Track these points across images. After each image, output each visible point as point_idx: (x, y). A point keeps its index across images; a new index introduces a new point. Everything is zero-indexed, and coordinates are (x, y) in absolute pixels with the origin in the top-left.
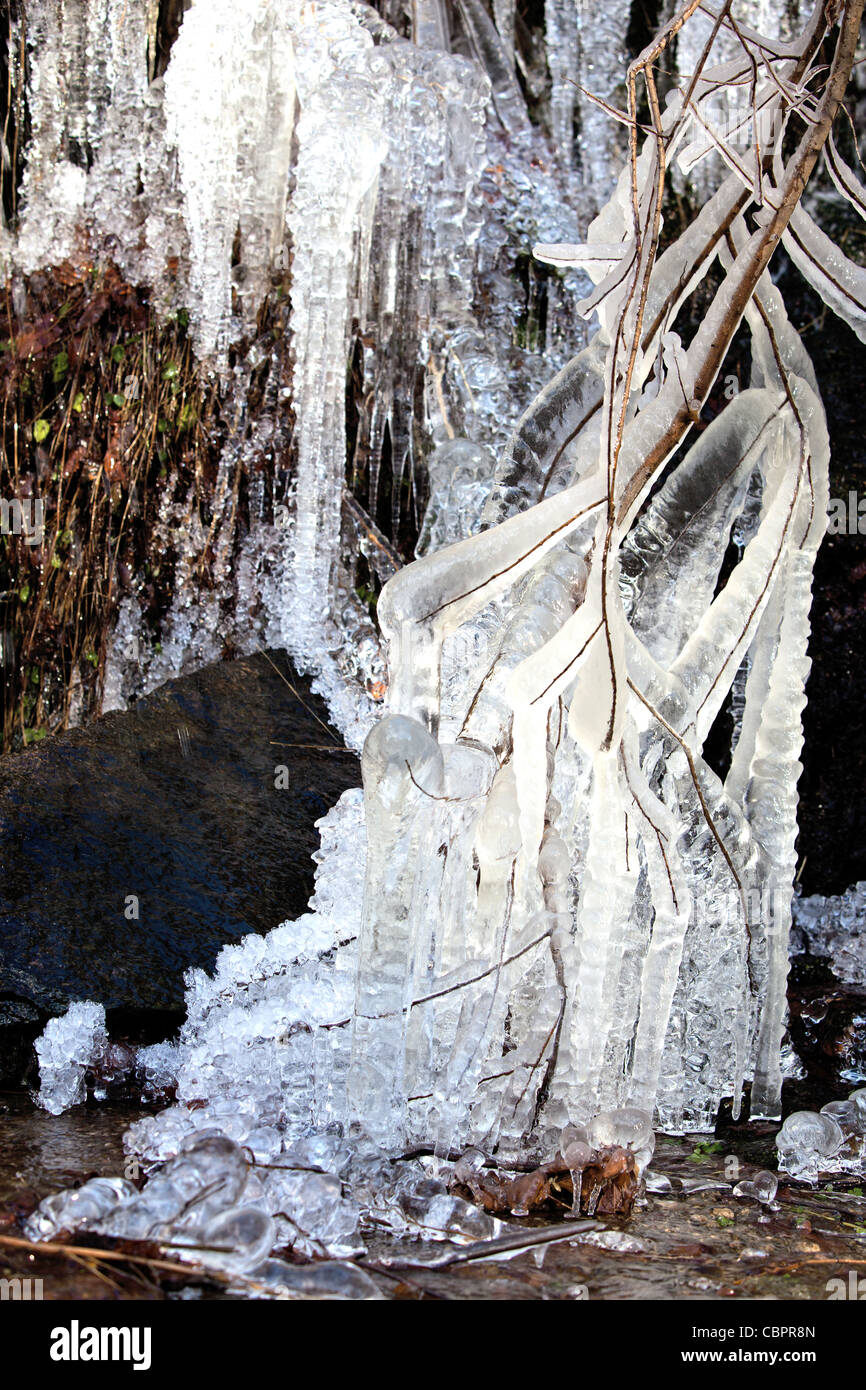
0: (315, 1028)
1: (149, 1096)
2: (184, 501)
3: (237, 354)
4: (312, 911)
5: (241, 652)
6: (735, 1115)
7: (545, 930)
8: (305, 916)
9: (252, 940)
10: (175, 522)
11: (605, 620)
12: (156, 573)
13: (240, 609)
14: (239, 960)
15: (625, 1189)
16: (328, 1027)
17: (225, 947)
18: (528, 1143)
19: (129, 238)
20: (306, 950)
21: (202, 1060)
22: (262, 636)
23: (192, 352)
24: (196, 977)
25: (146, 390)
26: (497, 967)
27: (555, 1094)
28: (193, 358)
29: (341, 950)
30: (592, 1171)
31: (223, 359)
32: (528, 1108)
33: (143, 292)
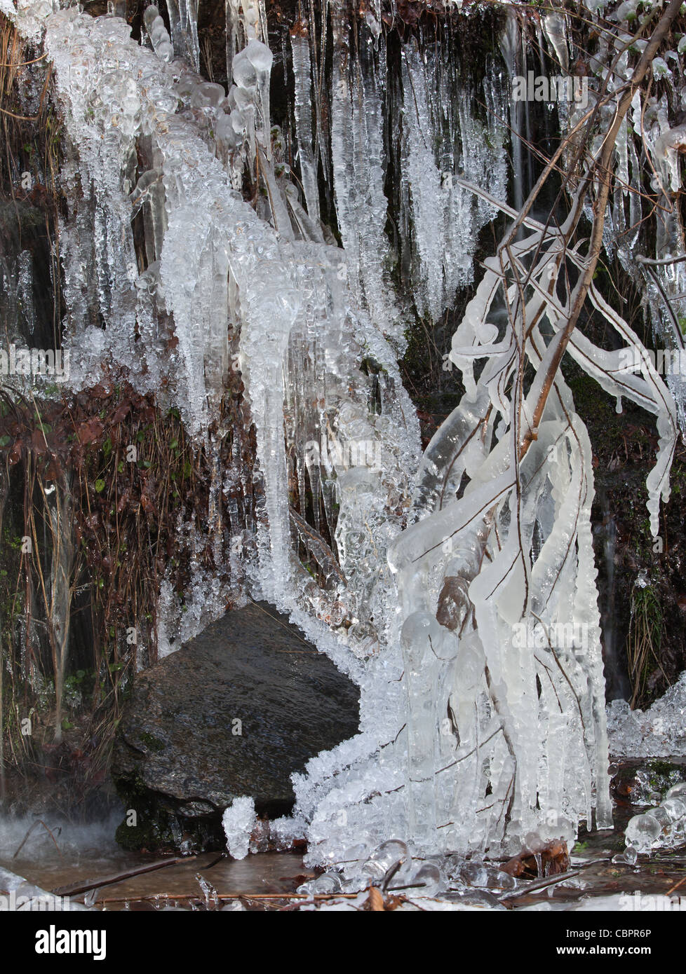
0: (383, 793)
1: (281, 847)
2: (190, 519)
3: (212, 430)
4: (360, 733)
5: (236, 606)
6: (589, 828)
7: (499, 726)
8: (356, 736)
9: (323, 754)
10: (187, 533)
11: (521, 549)
12: (178, 565)
13: (233, 580)
14: (321, 764)
15: (562, 863)
16: (389, 792)
17: (311, 759)
18: (503, 845)
19: (136, 367)
20: (362, 754)
21: (324, 818)
22: (249, 595)
23: (184, 432)
24: (295, 778)
25: (161, 456)
26: (476, 749)
27: (514, 818)
28: (186, 435)
29: (382, 751)
30: (546, 853)
31: (205, 433)
32: (502, 824)
33: (149, 398)
